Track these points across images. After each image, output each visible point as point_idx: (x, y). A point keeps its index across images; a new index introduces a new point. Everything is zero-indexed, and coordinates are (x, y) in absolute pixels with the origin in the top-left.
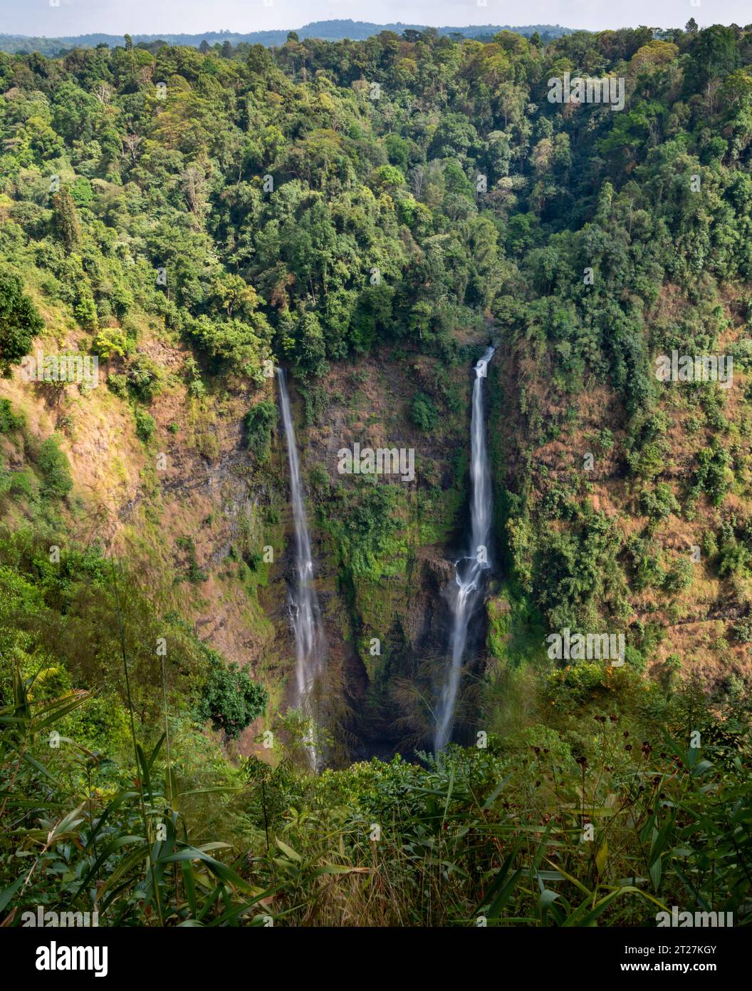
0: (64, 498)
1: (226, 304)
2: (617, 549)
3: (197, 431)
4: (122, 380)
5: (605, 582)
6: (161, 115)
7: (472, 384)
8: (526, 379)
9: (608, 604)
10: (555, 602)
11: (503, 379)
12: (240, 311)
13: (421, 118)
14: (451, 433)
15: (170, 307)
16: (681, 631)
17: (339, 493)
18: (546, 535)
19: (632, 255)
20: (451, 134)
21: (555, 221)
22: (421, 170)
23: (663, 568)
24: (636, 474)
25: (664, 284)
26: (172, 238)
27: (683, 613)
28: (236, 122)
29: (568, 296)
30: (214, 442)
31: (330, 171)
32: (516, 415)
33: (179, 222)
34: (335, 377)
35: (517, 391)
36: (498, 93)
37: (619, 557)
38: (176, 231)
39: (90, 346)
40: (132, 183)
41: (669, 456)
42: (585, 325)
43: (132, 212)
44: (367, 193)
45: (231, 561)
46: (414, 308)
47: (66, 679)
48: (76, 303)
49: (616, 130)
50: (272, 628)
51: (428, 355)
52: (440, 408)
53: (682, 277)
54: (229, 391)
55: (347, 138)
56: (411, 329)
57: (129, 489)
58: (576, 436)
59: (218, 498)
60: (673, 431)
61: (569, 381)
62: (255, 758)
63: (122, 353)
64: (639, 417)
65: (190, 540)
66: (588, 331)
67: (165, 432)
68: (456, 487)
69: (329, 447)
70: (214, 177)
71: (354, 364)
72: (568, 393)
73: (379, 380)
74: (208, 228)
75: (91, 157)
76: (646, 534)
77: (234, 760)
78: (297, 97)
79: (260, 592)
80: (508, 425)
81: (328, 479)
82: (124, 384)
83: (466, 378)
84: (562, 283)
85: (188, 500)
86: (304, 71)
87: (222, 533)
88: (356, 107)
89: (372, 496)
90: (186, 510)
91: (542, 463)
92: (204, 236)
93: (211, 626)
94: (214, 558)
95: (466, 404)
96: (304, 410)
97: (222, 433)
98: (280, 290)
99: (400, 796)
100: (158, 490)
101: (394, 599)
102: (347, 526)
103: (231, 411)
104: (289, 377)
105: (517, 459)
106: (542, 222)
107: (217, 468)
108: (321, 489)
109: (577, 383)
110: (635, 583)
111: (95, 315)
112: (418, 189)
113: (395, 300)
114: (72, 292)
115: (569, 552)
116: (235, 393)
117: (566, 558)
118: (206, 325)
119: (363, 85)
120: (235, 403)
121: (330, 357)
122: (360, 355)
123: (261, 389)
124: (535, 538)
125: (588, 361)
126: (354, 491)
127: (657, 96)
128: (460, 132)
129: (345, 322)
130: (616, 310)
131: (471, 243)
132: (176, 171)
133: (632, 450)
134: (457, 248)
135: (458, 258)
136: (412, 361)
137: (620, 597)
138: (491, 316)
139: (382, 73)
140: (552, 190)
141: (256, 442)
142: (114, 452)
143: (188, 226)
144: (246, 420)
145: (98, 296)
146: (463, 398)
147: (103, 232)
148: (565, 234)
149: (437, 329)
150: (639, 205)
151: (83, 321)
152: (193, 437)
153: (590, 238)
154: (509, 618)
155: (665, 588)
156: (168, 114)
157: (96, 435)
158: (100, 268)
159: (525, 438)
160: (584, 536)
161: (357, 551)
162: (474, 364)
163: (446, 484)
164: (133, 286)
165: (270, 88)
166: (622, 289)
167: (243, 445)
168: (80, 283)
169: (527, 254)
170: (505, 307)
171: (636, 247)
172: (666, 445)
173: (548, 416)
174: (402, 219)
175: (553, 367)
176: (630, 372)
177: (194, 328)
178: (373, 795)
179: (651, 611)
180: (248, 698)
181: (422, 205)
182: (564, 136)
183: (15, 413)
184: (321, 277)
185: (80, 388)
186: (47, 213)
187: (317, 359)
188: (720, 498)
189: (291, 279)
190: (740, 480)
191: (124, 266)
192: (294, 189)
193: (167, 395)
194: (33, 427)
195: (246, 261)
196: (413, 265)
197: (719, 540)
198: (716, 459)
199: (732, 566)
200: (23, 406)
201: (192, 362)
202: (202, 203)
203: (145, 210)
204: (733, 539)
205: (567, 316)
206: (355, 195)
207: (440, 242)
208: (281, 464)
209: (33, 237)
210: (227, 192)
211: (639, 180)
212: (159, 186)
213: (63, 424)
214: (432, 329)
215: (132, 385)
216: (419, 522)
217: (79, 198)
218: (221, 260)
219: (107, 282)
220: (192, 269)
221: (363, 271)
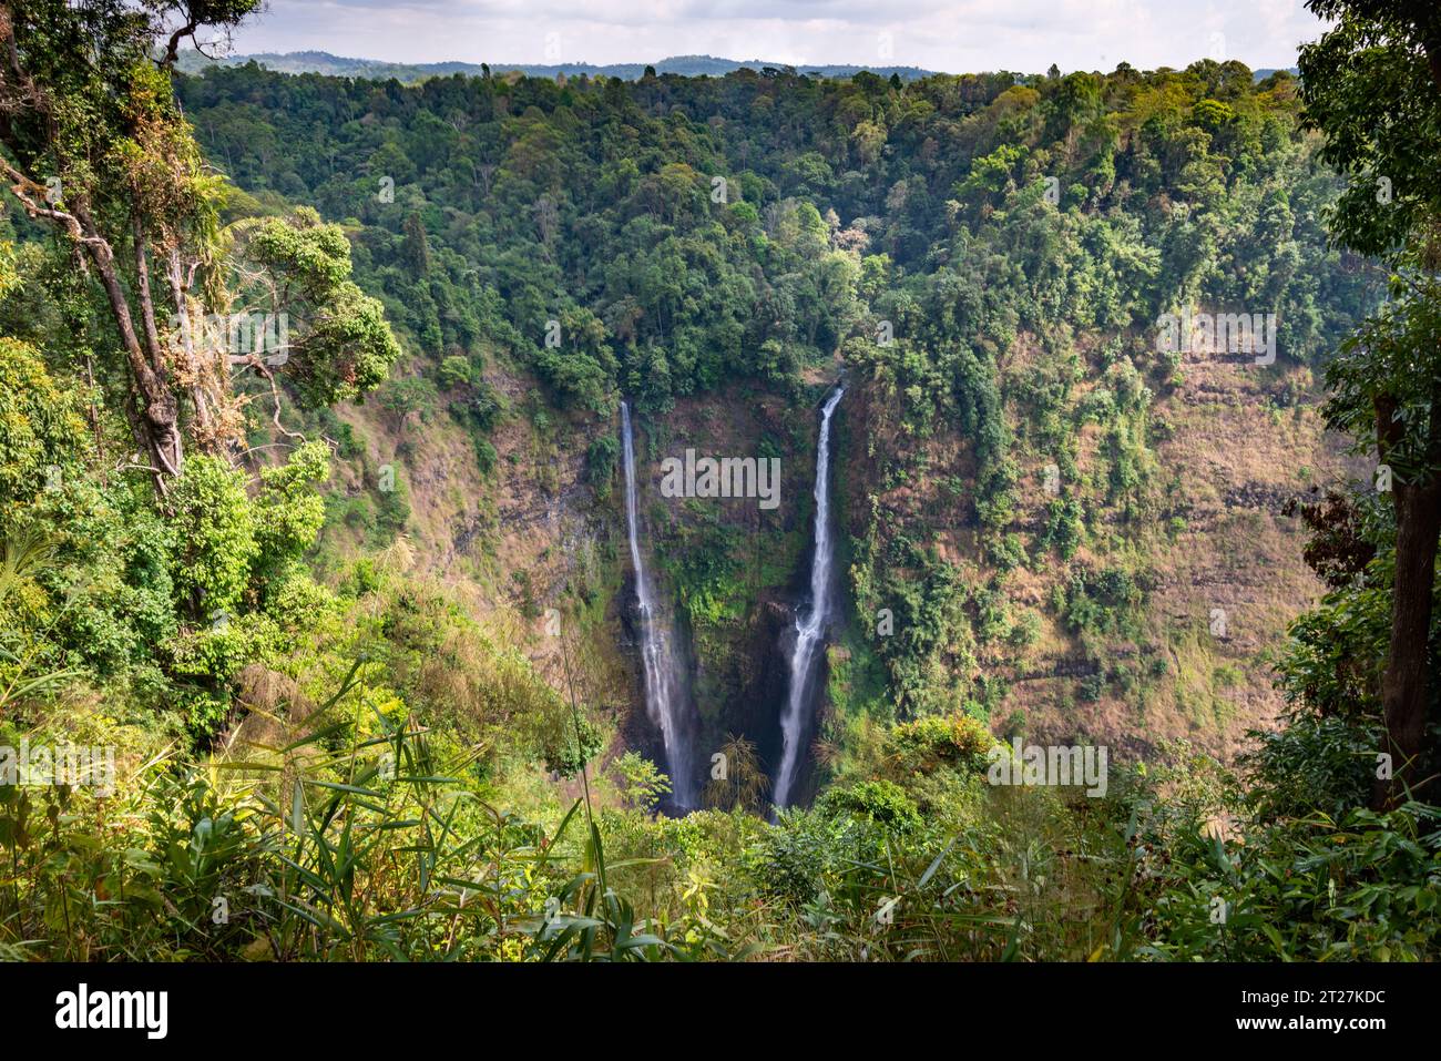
0: (401, 526)
1: (573, 335)
2: (963, 599)
3: (538, 463)
4: (464, 409)
5: (950, 633)
6: (515, 145)
7: (819, 426)
8: (875, 422)
9: (952, 656)
10: (898, 652)
11: (850, 422)
12: (588, 344)
13: (776, 155)
14: (796, 474)
15: (516, 337)
16: (1026, 688)
17: (680, 531)
18: (890, 582)
19: (986, 299)
20: (806, 173)
21: (908, 263)
22: (774, 209)
23: (1010, 622)
24: (985, 524)
25: (1019, 332)
26: (523, 269)
27: (1029, 669)
28: (589, 154)
29: (920, 339)
30: (554, 474)
31: (684, 206)
32: (864, 459)
33: (531, 254)
34: (681, 413)
35: (865, 434)
36: (856, 133)
37: (965, 607)
38: (525, 261)
39: (433, 373)
40: (482, 212)
41: (1019, 506)
42: (937, 369)
43: (483, 240)
44: (719, 229)
45: (566, 596)
46: (764, 346)
48: (422, 329)
49: (974, 174)
51: (775, 394)
52: (785, 448)
53: (1038, 324)
54: (573, 424)
55: (700, 174)
56: (759, 368)
57: (466, 519)
58: (923, 481)
59: (556, 532)
60: (1024, 481)
61: (918, 426)
63: (466, 381)
64: (990, 466)
65: (525, 574)
66: (940, 375)
67: (505, 463)
68: (799, 530)
70: (567, 209)
71: (700, 400)
72: (917, 438)
73: (724, 419)
74: (558, 259)
75: (443, 184)
76: (993, 585)
78: (654, 131)
79: (594, 629)
80: (855, 468)
81: (670, 517)
82: (466, 412)
83: (813, 418)
84: (914, 325)
85: (526, 533)
86: (660, 106)
87: (558, 567)
88: (711, 143)
89: (715, 536)
90: (523, 544)
91: (889, 508)
92: (553, 267)
93: (544, 662)
94: (549, 593)
95: (812, 445)
96: (647, 446)
97: (563, 466)
98: (627, 325)
100: (496, 521)
102: (686, 565)
103: (574, 444)
104: (633, 411)
105: (862, 503)
106: (895, 264)
107: (557, 501)
108: (661, 526)
109: (926, 431)
110: (981, 635)
111: (440, 343)
112: (771, 227)
113: (745, 337)
114: (418, 320)
115: (914, 600)
116: (579, 425)
117: (911, 608)
118: (551, 356)
119: (719, 121)
120: (577, 437)
121: (674, 392)
122: (707, 392)
123: (605, 422)
124: (879, 585)
125: (939, 405)
126: (695, 530)
127: (1017, 141)
128: (815, 171)
129: (693, 359)
130: (970, 355)
131: (824, 283)
132: (528, 201)
133: (981, 500)
134: (811, 289)
135: (810, 297)
136: (759, 400)
137: (964, 649)
138: (841, 359)
139: (738, 109)
140: (906, 231)
141: (597, 476)
142: (453, 481)
143: (538, 257)
144: (587, 454)
145: (444, 322)
146: (809, 438)
147: (453, 259)
148: (919, 277)
149: (786, 369)
150: (997, 250)
151: (429, 347)
152: (534, 469)
153: (944, 281)
154: (849, 665)
155: (1011, 642)
156: (523, 145)
157: (436, 462)
158: (449, 297)
159: (872, 482)
160: (930, 587)
161: (695, 592)
162: (823, 404)
163: (789, 526)
164: (480, 315)
165: (625, 121)
166: (975, 334)
167: (584, 479)
168: (427, 310)
169: (880, 296)
170: (855, 348)
171: (991, 292)
172: (1016, 494)
173: (897, 461)
174: (753, 256)
175: (903, 411)
176: (981, 419)
177: (539, 359)
179: (996, 665)
181: (775, 243)
182: (918, 178)
183: (356, 438)
184: (670, 311)
185: (422, 416)
186: (398, 239)
187: (663, 394)
188: (1071, 552)
189: (639, 313)
190: (1092, 534)
191: (472, 295)
192: (646, 223)
193: (508, 425)
194: (372, 453)
195: (594, 294)
196: (763, 304)
197: (1069, 596)
198: (1067, 511)
199: (1081, 621)
200: (364, 431)
201: (536, 393)
202: (552, 234)
203: (495, 240)
204: (1083, 594)
205: (917, 360)
206: (707, 231)
207: (792, 280)
208: (621, 499)
209: (382, 262)
210: (579, 223)
211: (996, 225)
212: (511, 216)
213: (404, 451)
214: (781, 368)
215: (475, 414)
216: (760, 565)
217: (429, 225)
218: (570, 292)
219: (454, 309)
220: (540, 299)
221: (713, 307)
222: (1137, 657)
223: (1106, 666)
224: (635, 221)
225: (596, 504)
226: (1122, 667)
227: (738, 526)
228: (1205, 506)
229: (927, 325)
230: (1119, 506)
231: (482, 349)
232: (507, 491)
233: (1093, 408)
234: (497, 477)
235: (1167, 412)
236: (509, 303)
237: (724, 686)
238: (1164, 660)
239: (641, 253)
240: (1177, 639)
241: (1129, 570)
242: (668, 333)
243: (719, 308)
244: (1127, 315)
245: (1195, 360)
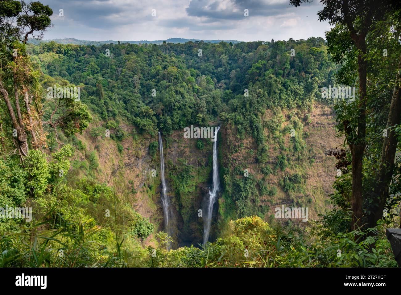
0: (96, 169)
1: (144, 114)
2: (255, 184)
3: (135, 150)
5: (252, 193)
6: (127, 62)
8: (229, 135)
9: (253, 199)
10: (238, 199)
11: (222, 135)
12: (149, 116)
13: (199, 64)
14: (208, 150)
15: (128, 115)
16: (274, 207)
17: (176, 168)
18: (235, 179)
19: (258, 101)
20: (207, 68)
21: (236, 92)
22: (199, 78)
23: (269, 189)
24: (260, 162)
25: (267, 109)
26: (130, 96)
27: (274, 202)
28: (148, 65)
29: (240, 112)
30: (140, 153)
31: (174, 78)
32: (226, 145)
33: (132, 92)
34: (175, 135)
35: (226, 139)
36: (221, 57)
37: (256, 186)
38: (130, 94)
39: (105, 125)
40: (118, 81)
41: (269, 157)
42: (245, 120)
43: (118, 88)
44: (184, 84)
45: (144, 187)
46: (197, 116)
47: (94, 223)
48: (102, 113)
49: (253, 68)
50: (156, 207)
52: (205, 143)
53: (272, 108)
54: (145, 138)
55: (179, 69)
56: (197, 121)
57: (115, 166)
58: (243, 151)
59: (141, 169)
60: (270, 150)
61: (241, 136)
62: (150, 246)
63: (114, 127)
64: (261, 146)
65: (132, 181)
66: (246, 122)
67: (126, 150)
68: (209, 166)
69: (173, 155)
70: (142, 79)
71: (180, 131)
72: (241, 139)
74: (140, 93)
75: (107, 73)
76: (263, 179)
77: (144, 247)
78: (165, 58)
79: (152, 196)
80: (224, 148)
81: (173, 164)
82: (114, 136)
84: (239, 109)
85: (132, 170)
86: (167, 51)
87: (142, 179)
88: (181, 61)
89: (186, 168)
90: (132, 173)
91: (233, 159)
92: (139, 95)
93: (138, 207)
94: (139, 187)
96: (166, 144)
97: (142, 150)
98: (160, 111)
99: (193, 258)
100: (124, 167)
101: (191, 198)
102: (178, 177)
103: (145, 144)
104: (162, 134)
105: (226, 158)
106: (233, 92)
107: (141, 160)
108: (171, 166)
109: (243, 137)
110: (261, 194)
111: (107, 117)
112: (199, 83)
113: (192, 113)
114: (101, 111)
115: (242, 185)
116: (147, 139)
117: (241, 187)
118: (138, 120)
119: (184, 55)
120: (146, 142)
121: (173, 129)
122: (182, 129)
123: (154, 138)
124: (232, 180)
125: (246, 130)
126: (180, 167)
127: (264, 59)
128: (210, 68)
129: (178, 119)
130: (254, 116)
131: (213, 98)
132: (131, 77)
133: (259, 156)
134: (210, 99)
135: (210, 102)
137: (256, 197)
138: (219, 118)
139: (189, 52)
140: (235, 83)
141: (152, 153)
142: (111, 156)
143: (134, 93)
144: (149, 146)
145: (108, 111)
147: (110, 94)
148: (239, 96)
149: (204, 121)
150: (259, 88)
151: (103, 118)
152: (134, 152)
153: (246, 97)
154: (225, 204)
155: (269, 195)
156: (129, 62)
157: (106, 151)
158: (109, 104)
159: (229, 152)
160: (246, 180)
161: (181, 184)
163: (206, 165)
164: (118, 109)
165: (158, 56)
166: (255, 111)
167: (148, 154)
168: (103, 108)
169: (229, 101)
170: (223, 115)
171: (259, 99)
172: (268, 154)
173: (235, 146)
174: (194, 91)
175: (236, 132)
176: (258, 134)
177: (135, 121)
178: (185, 258)
179: (265, 202)
180: (148, 228)
181: (200, 87)
182: (238, 69)
183: (83, 145)
184: (172, 107)
185: (102, 138)
186: (95, 89)
187: (170, 129)
188: (284, 169)
189: (163, 107)
190: (289, 164)
191: (116, 103)
192: (164, 83)
193: (127, 139)
194: (88, 148)
195: (150, 102)
196: (197, 104)
197: (284, 181)
198: (282, 158)
199: (288, 189)
200: (85, 143)
201: (134, 130)
202: (138, 86)
203: (122, 88)
204: (288, 181)
205: (240, 118)
206: (181, 85)
207: (205, 97)
208: (159, 159)
209: (90, 95)
210: (145, 83)
211: (259, 81)
212: (126, 82)
213: (97, 148)
214: (202, 121)
215: (117, 137)
216: (199, 176)
217: (104, 84)
218: (143, 102)
219: (111, 108)
220: (135, 104)
221: (183, 105)
222: (304, 198)
223: (295, 201)
224: (161, 82)
225: (152, 161)
226: (300, 201)
227: (192, 166)
228: (319, 155)
229: (242, 109)
230: (296, 156)
231: (119, 118)
232: (127, 158)
233: (288, 129)
234: (124, 154)
235: (308, 130)
236: (126, 105)
237: (190, 211)
238: (311, 198)
239: (163, 91)
240: (315, 192)
241: (300, 174)
242: (171, 113)
243: (185, 105)
244: (296, 105)
245: (314, 116)
